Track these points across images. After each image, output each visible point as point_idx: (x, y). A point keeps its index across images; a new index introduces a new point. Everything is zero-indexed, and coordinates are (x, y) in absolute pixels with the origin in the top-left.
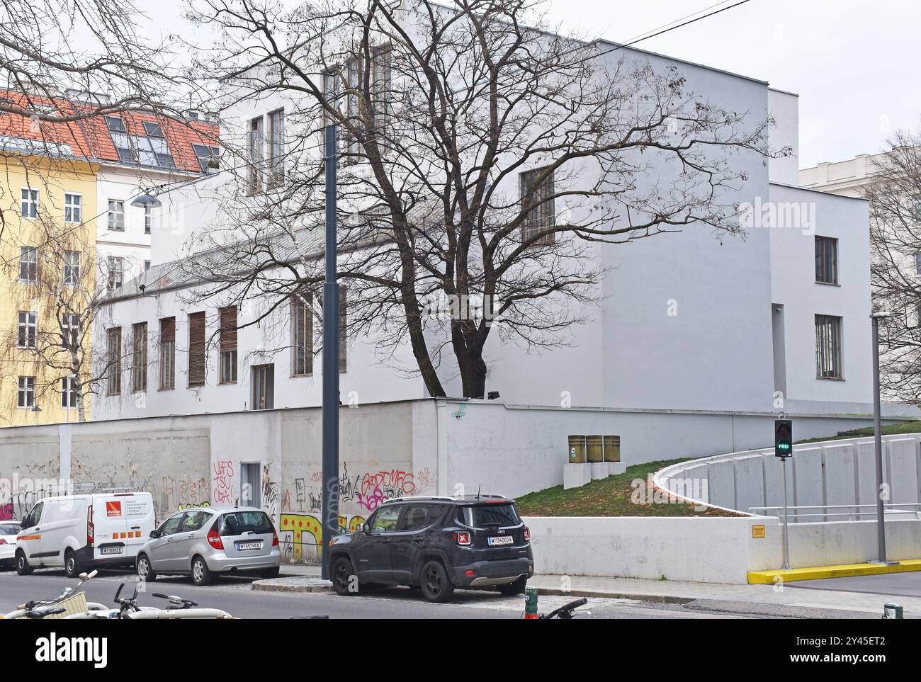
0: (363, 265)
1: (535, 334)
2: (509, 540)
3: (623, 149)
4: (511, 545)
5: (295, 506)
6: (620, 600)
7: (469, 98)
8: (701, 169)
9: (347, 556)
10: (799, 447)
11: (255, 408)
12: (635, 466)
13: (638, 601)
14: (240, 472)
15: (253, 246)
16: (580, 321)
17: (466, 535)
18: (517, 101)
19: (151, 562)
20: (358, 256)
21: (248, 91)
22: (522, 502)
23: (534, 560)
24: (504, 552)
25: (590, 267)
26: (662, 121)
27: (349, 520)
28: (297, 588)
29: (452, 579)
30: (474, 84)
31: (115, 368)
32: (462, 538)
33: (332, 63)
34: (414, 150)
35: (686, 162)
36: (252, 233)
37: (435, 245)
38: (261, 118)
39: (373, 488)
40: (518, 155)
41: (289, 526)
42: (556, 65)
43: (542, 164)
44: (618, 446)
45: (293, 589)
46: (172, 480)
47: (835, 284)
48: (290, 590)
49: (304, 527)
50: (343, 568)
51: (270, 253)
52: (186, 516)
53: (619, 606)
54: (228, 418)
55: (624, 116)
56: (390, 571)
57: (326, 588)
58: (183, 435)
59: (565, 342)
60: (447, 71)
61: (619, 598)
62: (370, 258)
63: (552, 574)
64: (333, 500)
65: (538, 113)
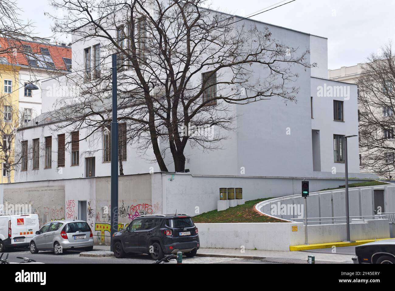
0: (130, 114)
1: (206, 144)
2: (189, 233)
3: (244, 63)
4: (189, 235)
5: (101, 220)
6: (235, 258)
7: (176, 42)
8: (278, 72)
9: (120, 241)
10: (322, 192)
11: (87, 176)
12: (250, 201)
13: (242, 259)
14: (78, 205)
15: (83, 105)
16: (225, 138)
17: (170, 231)
18: (198, 43)
19: (36, 245)
20: (128, 110)
21: (81, 37)
22: (199, 217)
23: (200, 242)
24: (186, 238)
25: (230, 115)
26: (261, 51)
27: (124, 225)
28: (99, 255)
29: (164, 250)
30: (178, 36)
31: (25, 159)
32: (168, 233)
33: (119, 25)
34: (152, 64)
35: (272, 69)
36: (83, 100)
37: (161, 106)
38: (90, 48)
39: (135, 211)
40: (197, 67)
41: (99, 229)
42: (216, 27)
43: (210, 70)
44: (242, 192)
45: (97, 256)
46: (48, 209)
47: (342, 121)
48: (96, 256)
49: (106, 229)
50: (118, 246)
51: (91, 108)
52: (52, 224)
53: (234, 261)
54: (72, 181)
55: (246, 49)
56: (138, 247)
57: (111, 255)
58: (53, 189)
59: (219, 148)
60: (166, 30)
61: (235, 257)
62: (134, 111)
63: (210, 248)
64: (116, 217)
65: (205, 48)
